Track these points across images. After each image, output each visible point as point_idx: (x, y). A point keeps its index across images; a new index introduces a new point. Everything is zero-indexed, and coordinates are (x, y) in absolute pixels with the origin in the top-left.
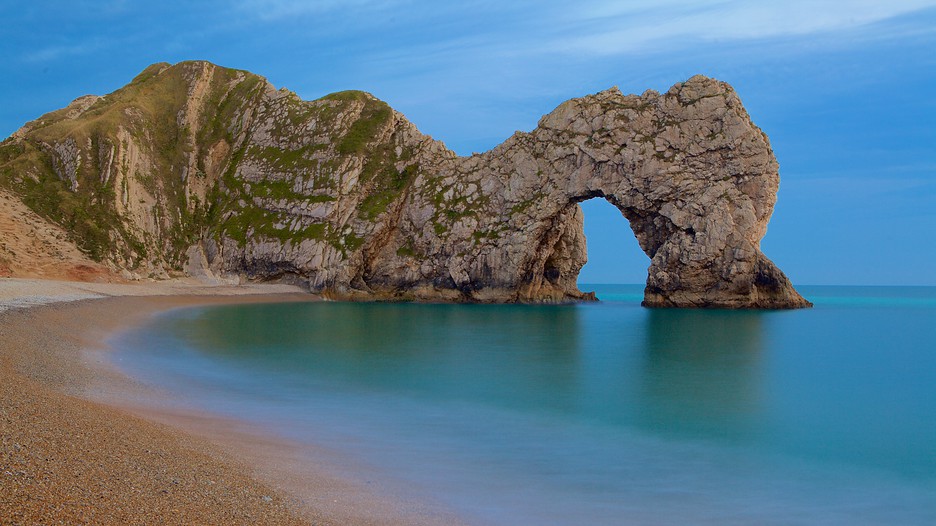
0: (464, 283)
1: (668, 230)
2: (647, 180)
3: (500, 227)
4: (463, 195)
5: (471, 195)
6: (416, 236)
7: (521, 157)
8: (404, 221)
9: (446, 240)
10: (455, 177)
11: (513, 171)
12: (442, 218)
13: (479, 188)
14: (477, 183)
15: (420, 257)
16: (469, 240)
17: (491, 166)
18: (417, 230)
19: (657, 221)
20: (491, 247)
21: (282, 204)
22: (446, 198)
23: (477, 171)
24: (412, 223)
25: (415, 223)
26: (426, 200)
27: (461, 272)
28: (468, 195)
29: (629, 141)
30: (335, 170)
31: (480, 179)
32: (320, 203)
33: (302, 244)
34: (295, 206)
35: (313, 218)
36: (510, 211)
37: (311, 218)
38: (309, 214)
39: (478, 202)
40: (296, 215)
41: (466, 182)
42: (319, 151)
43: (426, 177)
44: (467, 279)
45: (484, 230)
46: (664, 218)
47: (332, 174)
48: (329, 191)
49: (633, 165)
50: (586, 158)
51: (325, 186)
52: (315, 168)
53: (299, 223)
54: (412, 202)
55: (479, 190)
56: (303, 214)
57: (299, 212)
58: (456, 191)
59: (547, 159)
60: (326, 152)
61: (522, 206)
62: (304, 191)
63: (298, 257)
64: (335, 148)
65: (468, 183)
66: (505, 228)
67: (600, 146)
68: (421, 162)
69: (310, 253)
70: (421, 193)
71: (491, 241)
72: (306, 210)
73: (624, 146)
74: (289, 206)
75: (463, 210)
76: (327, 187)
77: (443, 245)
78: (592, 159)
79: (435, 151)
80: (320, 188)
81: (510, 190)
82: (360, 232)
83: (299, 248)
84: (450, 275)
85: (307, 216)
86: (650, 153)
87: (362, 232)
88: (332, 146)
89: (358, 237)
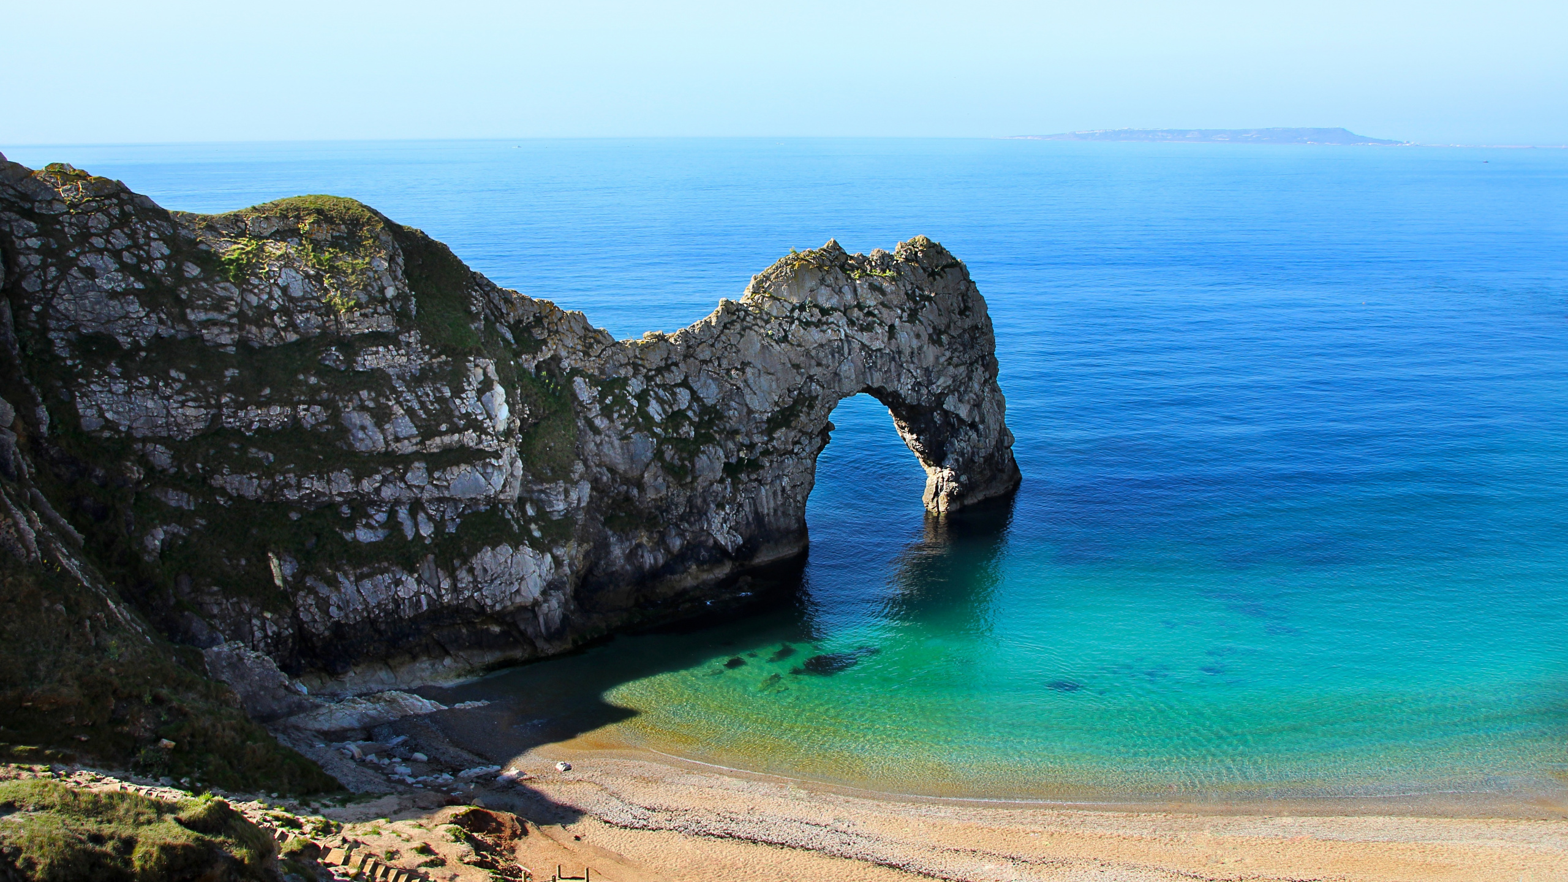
0: (739, 549)
1: (953, 425)
2: (927, 371)
3: (756, 452)
4: (676, 408)
5: (690, 407)
6: (635, 491)
8: (595, 470)
9: (693, 489)
10: (640, 377)
11: (746, 364)
12: (669, 452)
13: (693, 393)
14: (685, 384)
15: (654, 524)
16: (722, 481)
17: (701, 357)
18: (626, 481)
19: (937, 417)
20: (755, 484)
21: (342, 484)
22: (657, 418)
23: (676, 364)
24: (612, 470)
25: (621, 468)
26: (627, 427)
27: (728, 533)
28: (683, 407)
29: (897, 322)
30: (458, 392)
31: (686, 377)
32: (463, 467)
33: (475, 562)
34: (385, 481)
35: (460, 500)
36: (765, 426)
37: (454, 501)
38: (447, 494)
39: (706, 418)
40: (397, 502)
41: (664, 387)
42: (381, 349)
43: (593, 381)
44: (740, 540)
45: (733, 460)
46: (946, 413)
47: (458, 401)
48: (470, 437)
49: (912, 353)
50: (856, 346)
51: (454, 429)
52: (394, 390)
53: (421, 517)
54: (596, 431)
55: (695, 397)
56: (426, 495)
57: (406, 495)
58: (661, 401)
59: (799, 345)
60: (403, 351)
61: (783, 417)
62: (393, 445)
63: (480, 590)
64: (422, 342)
65: (670, 388)
66: (766, 453)
67: (869, 328)
68: (564, 353)
69: (510, 574)
70: (606, 412)
71: (754, 476)
72: (429, 487)
73: (892, 327)
74: (366, 485)
75: (693, 434)
76: (460, 431)
77: (690, 496)
78: (863, 346)
79: (581, 333)
80: (441, 434)
81: (755, 394)
82: (556, 508)
83: (471, 570)
84: (716, 541)
85: (440, 500)
86: (925, 337)
87: (561, 506)
88: (413, 337)
89: (556, 517)
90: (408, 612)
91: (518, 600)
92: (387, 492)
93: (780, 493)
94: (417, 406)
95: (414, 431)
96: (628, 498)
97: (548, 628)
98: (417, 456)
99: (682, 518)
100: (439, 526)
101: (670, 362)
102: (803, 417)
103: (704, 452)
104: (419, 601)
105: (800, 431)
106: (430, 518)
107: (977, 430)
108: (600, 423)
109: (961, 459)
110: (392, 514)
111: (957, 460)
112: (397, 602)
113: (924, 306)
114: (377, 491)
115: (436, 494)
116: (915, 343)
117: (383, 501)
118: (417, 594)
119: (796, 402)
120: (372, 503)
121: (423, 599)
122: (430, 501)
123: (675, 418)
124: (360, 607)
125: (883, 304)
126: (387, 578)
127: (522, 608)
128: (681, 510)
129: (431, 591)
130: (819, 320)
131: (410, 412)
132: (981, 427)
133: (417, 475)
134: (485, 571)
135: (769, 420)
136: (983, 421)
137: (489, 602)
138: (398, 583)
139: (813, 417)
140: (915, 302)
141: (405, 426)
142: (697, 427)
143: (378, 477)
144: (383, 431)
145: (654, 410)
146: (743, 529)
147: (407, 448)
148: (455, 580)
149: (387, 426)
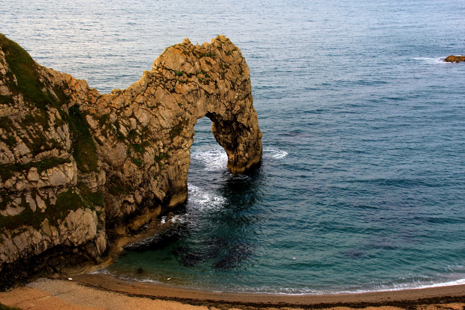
0: (164, 199)
1: (241, 129)
2: (231, 103)
3: (166, 149)
4: (131, 129)
6: (120, 173)
7: (161, 93)
9: (144, 170)
10: (114, 113)
11: (158, 104)
13: (137, 120)
14: (133, 116)
15: (130, 190)
16: (154, 165)
17: (139, 101)
18: (116, 168)
20: (167, 165)
22: (125, 135)
23: (128, 106)
24: (110, 164)
25: (114, 162)
26: (114, 141)
27: (159, 191)
28: (135, 128)
29: (218, 79)
30: (46, 127)
31: (133, 113)
32: (55, 168)
33: (67, 219)
34: (18, 180)
35: (55, 187)
36: (168, 135)
37: (52, 187)
38: (49, 184)
39: (144, 133)
40: (25, 191)
41: (124, 117)
42: (5, 105)
43: (95, 118)
44: (164, 195)
45: (158, 154)
46: (238, 124)
47: (47, 133)
48: (55, 152)
49: (225, 95)
50: (203, 92)
51: (48, 149)
52: (15, 129)
53: (38, 198)
54: (101, 144)
55: (138, 123)
56: (39, 186)
57: (29, 186)
58: (126, 126)
59: (180, 94)
60: (16, 106)
61: (176, 130)
62: (19, 160)
63: (71, 234)
64: (24, 100)
65: (128, 118)
66: (170, 149)
67: (207, 83)
68: (80, 102)
69: (84, 224)
70: (104, 134)
71: (166, 161)
72: (40, 181)
73: (216, 82)
74: (9, 183)
75: (140, 141)
76: (50, 149)
77: (143, 174)
78: (206, 92)
79: (86, 91)
80: (42, 151)
81: (164, 120)
82: (94, 186)
83: (66, 225)
84: (155, 195)
85: (46, 188)
86: (229, 87)
87: (95, 185)
88: (20, 98)
89: (94, 191)
90: (38, 251)
91: (88, 237)
92: (19, 186)
93: (177, 169)
94: (28, 137)
95: (28, 151)
96: (118, 178)
97: (101, 251)
98: (31, 165)
99: (140, 186)
100: (47, 202)
101: (125, 105)
102: (184, 130)
103: (147, 151)
104: (43, 245)
105: (184, 137)
106: (42, 198)
107: (250, 131)
108: (102, 139)
109: (245, 146)
110: (23, 197)
111: (243, 146)
112: (33, 247)
113: (227, 71)
114: (15, 186)
115: (44, 185)
116: (226, 90)
117: (18, 191)
118: (42, 241)
119: (180, 122)
120: (12, 193)
121: (45, 242)
122: (41, 189)
123: (132, 133)
124: (15, 252)
125: (211, 70)
126: (27, 234)
127: (89, 241)
128: (140, 181)
129: (48, 238)
130: (187, 80)
131: (25, 140)
132: (251, 129)
133: (33, 175)
134: (72, 223)
135: (170, 132)
136: (252, 127)
137: (75, 240)
138: (32, 236)
139: (188, 129)
140: (223, 69)
141: (23, 149)
142: (141, 137)
143: (14, 178)
144: (13, 152)
145: (123, 130)
146: (164, 187)
147: (26, 160)
148: (59, 231)
149: (15, 149)
